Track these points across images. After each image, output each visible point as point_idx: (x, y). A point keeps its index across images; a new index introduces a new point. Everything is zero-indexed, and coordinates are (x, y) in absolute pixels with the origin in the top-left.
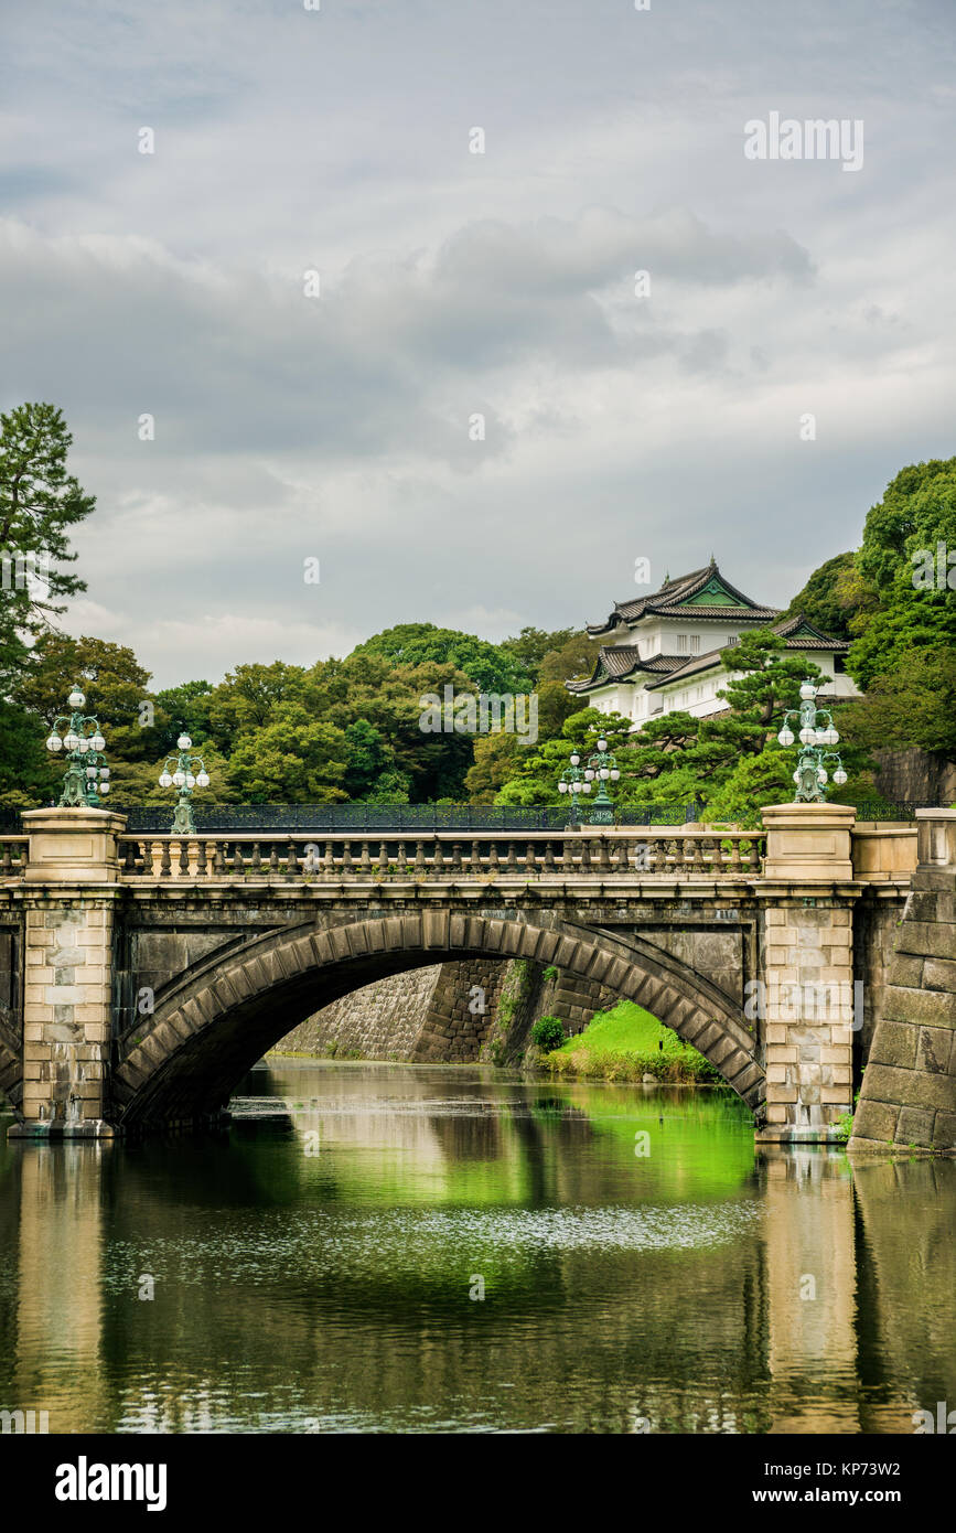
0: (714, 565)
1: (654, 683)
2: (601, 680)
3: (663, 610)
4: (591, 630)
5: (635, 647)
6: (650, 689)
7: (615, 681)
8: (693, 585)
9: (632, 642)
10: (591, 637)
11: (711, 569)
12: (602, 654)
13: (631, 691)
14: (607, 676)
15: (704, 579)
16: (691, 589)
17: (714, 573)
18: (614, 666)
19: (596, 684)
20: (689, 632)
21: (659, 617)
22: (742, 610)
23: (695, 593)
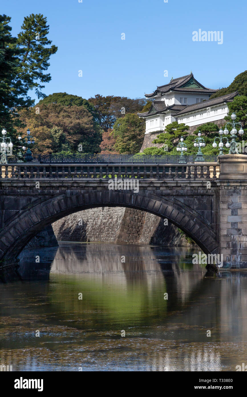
0: (192, 74)
1: (175, 114)
2: (152, 113)
3: (175, 89)
4: (147, 96)
5: (164, 102)
6: (172, 116)
7: (160, 113)
8: (185, 80)
9: (162, 100)
10: (147, 98)
11: (191, 75)
12: (153, 104)
13: (164, 117)
14: (155, 112)
15: (189, 79)
16: (184, 82)
17: (192, 77)
18: (157, 107)
19: (149, 114)
20: (183, 97)
21: (175, 92)
22: (201, 90)
23: (186, 83)
